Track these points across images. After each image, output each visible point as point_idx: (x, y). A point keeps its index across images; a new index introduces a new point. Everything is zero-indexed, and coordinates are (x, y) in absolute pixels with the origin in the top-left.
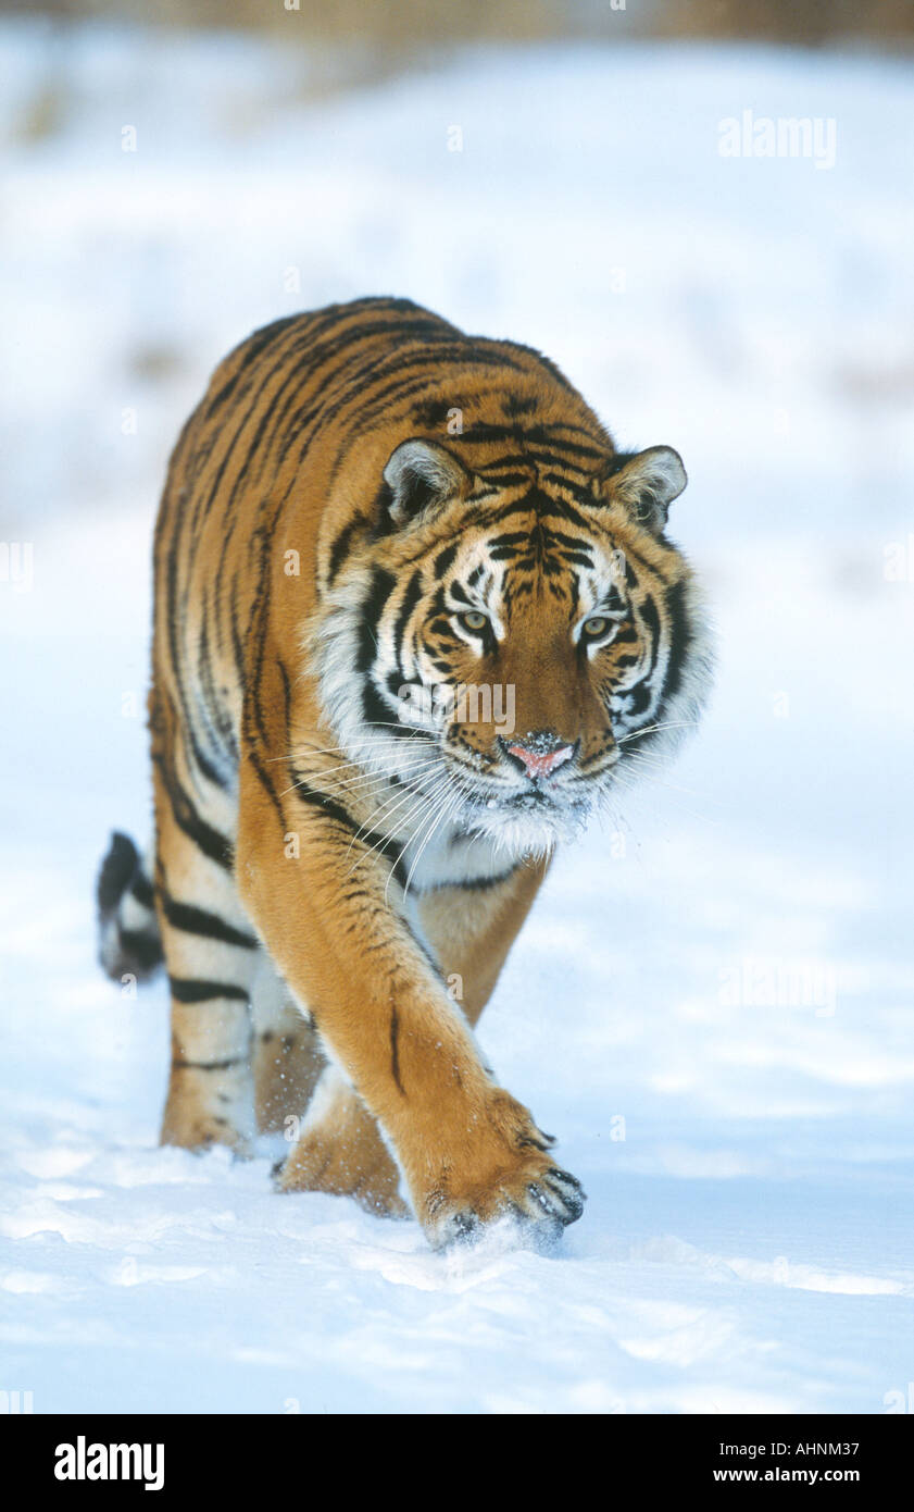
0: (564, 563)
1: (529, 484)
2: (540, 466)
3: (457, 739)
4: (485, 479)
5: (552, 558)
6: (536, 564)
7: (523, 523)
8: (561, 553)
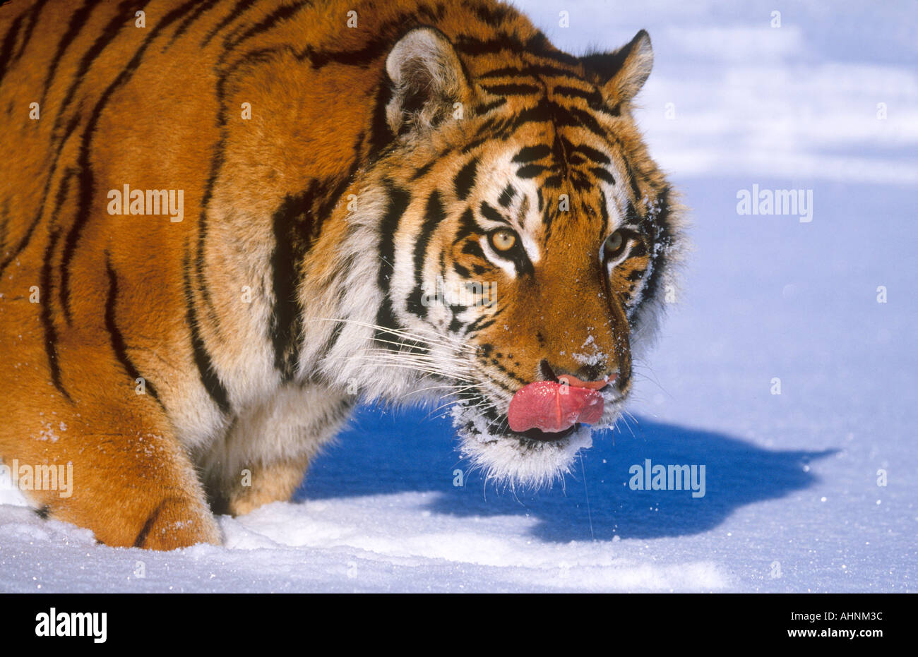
0: (593, 179)
1: (538, 96)
2: (544, 78)
3: (488, 360)
4: (491, 90)
5: (580, 173)
6: (563, 181)
7: (542, 134)
8: (590, 169)
